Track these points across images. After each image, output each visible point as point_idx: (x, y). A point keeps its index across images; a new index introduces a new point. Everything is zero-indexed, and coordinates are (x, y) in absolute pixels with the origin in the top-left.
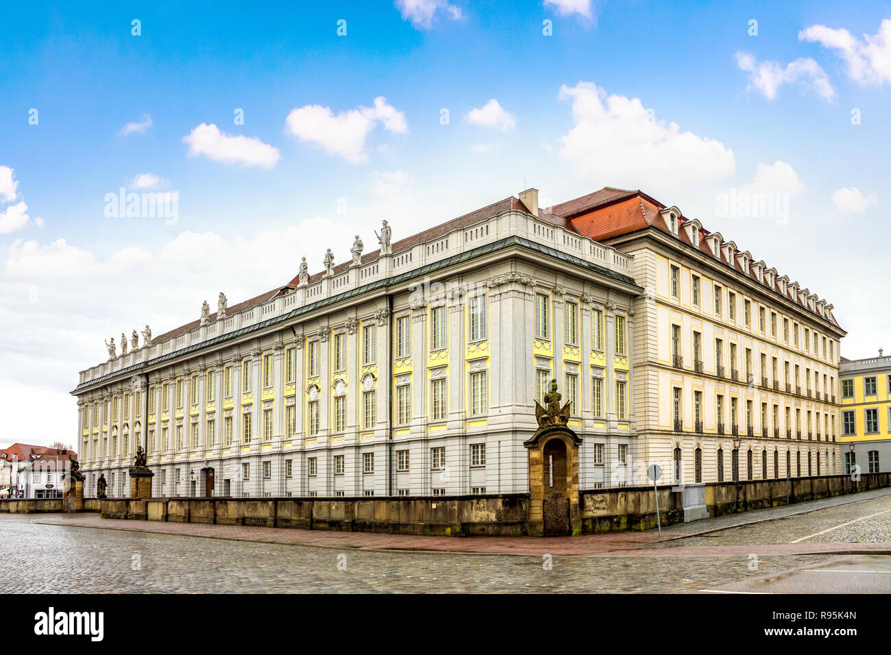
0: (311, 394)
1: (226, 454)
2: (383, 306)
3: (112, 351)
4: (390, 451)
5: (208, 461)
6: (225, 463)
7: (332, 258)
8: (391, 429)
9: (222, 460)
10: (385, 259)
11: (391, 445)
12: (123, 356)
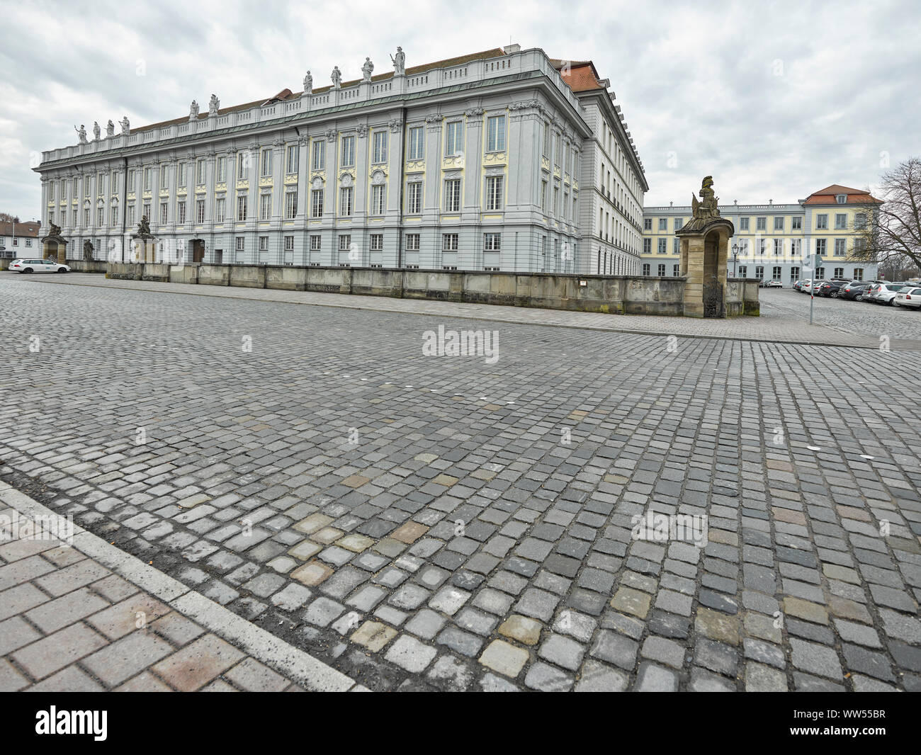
0: (315, 183)
1: (218, 229)
2: (398, 117)
3: (83, 135)
4: (401, 234)
5: (198, 234)
6: (216, 236)
7: (340, 74)
8: (402, 216)
9: (213, 234)
10: (400, 79)
11: (401, 229)
12: (97, 141)
